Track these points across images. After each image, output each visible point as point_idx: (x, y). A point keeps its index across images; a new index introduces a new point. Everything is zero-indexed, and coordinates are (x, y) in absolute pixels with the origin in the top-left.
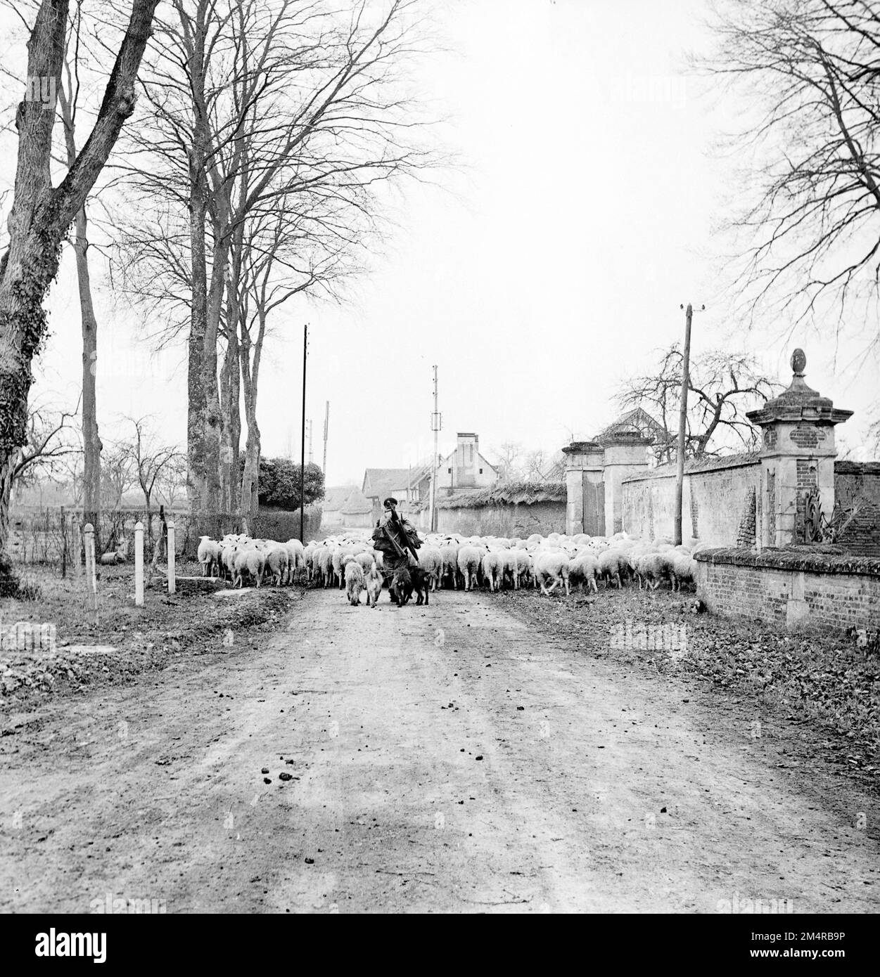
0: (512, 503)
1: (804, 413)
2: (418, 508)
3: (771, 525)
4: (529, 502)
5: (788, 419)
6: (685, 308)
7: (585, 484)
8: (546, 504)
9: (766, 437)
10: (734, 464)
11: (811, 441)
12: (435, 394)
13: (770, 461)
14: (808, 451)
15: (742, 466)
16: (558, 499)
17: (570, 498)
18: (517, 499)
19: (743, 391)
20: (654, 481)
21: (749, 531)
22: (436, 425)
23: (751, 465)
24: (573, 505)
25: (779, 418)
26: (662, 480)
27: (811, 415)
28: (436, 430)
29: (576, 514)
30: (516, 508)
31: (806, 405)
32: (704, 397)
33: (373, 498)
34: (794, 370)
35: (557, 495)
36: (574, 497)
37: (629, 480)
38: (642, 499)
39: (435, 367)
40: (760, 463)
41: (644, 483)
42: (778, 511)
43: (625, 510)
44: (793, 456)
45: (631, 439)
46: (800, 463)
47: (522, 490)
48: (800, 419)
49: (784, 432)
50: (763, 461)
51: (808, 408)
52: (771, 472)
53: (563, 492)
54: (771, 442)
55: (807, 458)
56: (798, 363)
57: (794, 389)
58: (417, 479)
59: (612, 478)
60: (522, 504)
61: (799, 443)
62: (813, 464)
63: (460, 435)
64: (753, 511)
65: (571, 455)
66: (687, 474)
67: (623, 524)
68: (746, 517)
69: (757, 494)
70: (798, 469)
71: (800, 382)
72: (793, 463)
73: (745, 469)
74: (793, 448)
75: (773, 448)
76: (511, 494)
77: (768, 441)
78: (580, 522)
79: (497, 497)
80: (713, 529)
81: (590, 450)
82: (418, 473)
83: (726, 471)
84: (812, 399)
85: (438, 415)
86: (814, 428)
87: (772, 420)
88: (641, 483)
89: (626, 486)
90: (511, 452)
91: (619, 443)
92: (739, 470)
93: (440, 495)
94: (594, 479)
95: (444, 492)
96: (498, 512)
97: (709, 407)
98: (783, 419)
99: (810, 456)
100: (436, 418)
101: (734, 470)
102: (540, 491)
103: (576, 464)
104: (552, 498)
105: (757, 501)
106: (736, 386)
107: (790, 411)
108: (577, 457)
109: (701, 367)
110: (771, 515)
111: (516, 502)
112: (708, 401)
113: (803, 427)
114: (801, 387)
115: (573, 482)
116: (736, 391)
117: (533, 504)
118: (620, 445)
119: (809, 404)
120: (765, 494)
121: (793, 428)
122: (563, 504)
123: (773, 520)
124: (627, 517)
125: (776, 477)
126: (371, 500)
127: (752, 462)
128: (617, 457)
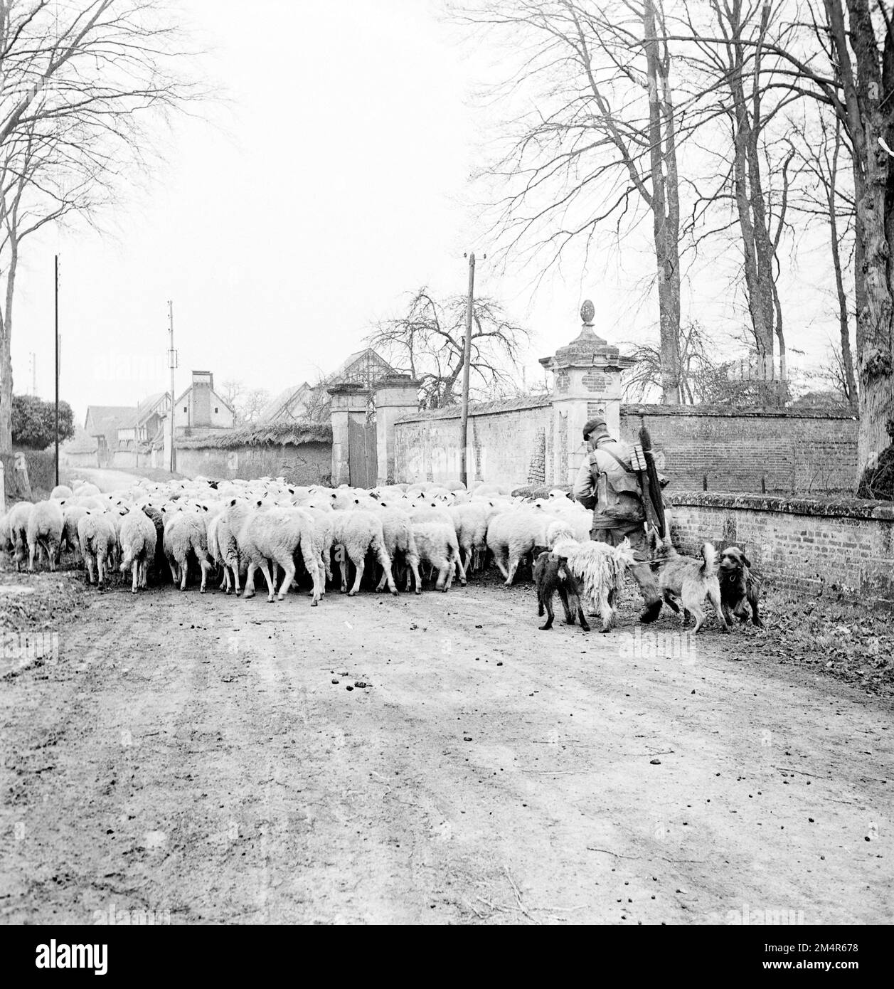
0: (280, 444)
1: (595, 360)
2: (148, 448)
3: (563, 464)
4: (296, 443)
5: (581, 365)
6: (469, 257)
7: (351, 424)
8: (313, 445)
9: (558, 382)
10: (524, 407)
11: (600, 386)
12: (171, 330)
13: (562, 404)
14: (597, 395)
15: (530, 409)
16: (324, 439)
17: (336, 439)
18: (285, 440)
19: (486, 335)
20: (433, 423)
21: (539, 470)
22: (172, 362)
23: (541, 407)
24: (339, 446)
25: (573, 364)
26: (442, 422)
27: (600, 361)
28: (172, 368)
29: (343, 454)
30: (283, 449)
31: (596, 353)
32: (451, 340)
33: (98, 437)
34: (584, 319)
35: (323, 436)
36: (340, 437)
37: (402, 421)
38: (418, 440)
39: (170, 303)
40: (551, 405)
41: (420, 424)
42: (570, 450)
43: (398, 450)
44: (582, 399)
45: (402, 381)
46: (591, 405)
47: (288, 431)
48: (592, 365)
49: (577, 376)
50: (554, 404)
51: (598, 355)
52: (563, 414)
53: (329, 432)
54: (563, 387)
55: (596, 401)
56: (587, 314)
57: (585, 337)
58: (145, 417)
59: (384, 420)
60: (290, 444)
61: (589, 387)
62: (601, 407)
63: (195, 373)
64: (543, 451)
65: (337, 396)
66: (470, 416)
67: (396, 465)
68: (536, 456)
69: (547, 434)
70: (589, 411)
71: (589, 330)
72: (584, 406)
73: (534, 411)
74: (585, 392)
75: (566, 392)
76: (278, 434)
77: (560, 385)
78: (346, 463)
79: (261, 438)
80: (499, 469)
81: (355, 391)
82: (146, 410)
83: (514, 413)
84: (601, 347)
85: (175, 353)
86: (602, 374)
87: (567, 366)
88: (416, 424)
89: (399, 427)
90: (232, 390)
91: (393, 385)
92: (527, 412)
93: (177, 435)
94: (361, 420)
95: (182, 432)
96: (259, 453)
97: (455, 349)
98: (577, 365)
99: (599, 400)
100: (173, 355)
101: (522, 412)
102: (306, 431)
103: (341, 405)
104: (318, 439)
105: (547, 441)
106: (480, 329)
107: (583, 358)
108: (343, 399)
109: (447, 311)
110: (563, 455)
111: (284, 443)
112: (454, 344)
113: (594, 374)
114: (590, 336)
115: (338, 423)
116: (480, 335)
117: (299, 445)
118: (393, 387)
119: (599, 351)
120: (556, 435)
121: (585, 373)
122: (328, 445)
123: (565, 460)
124: (400, 458)
125: (568, 419)
126: (96, 439)
127: (542, 405)
128: (389, 399)
